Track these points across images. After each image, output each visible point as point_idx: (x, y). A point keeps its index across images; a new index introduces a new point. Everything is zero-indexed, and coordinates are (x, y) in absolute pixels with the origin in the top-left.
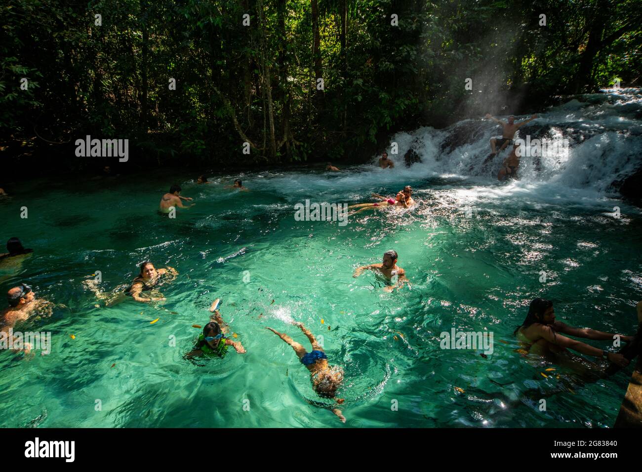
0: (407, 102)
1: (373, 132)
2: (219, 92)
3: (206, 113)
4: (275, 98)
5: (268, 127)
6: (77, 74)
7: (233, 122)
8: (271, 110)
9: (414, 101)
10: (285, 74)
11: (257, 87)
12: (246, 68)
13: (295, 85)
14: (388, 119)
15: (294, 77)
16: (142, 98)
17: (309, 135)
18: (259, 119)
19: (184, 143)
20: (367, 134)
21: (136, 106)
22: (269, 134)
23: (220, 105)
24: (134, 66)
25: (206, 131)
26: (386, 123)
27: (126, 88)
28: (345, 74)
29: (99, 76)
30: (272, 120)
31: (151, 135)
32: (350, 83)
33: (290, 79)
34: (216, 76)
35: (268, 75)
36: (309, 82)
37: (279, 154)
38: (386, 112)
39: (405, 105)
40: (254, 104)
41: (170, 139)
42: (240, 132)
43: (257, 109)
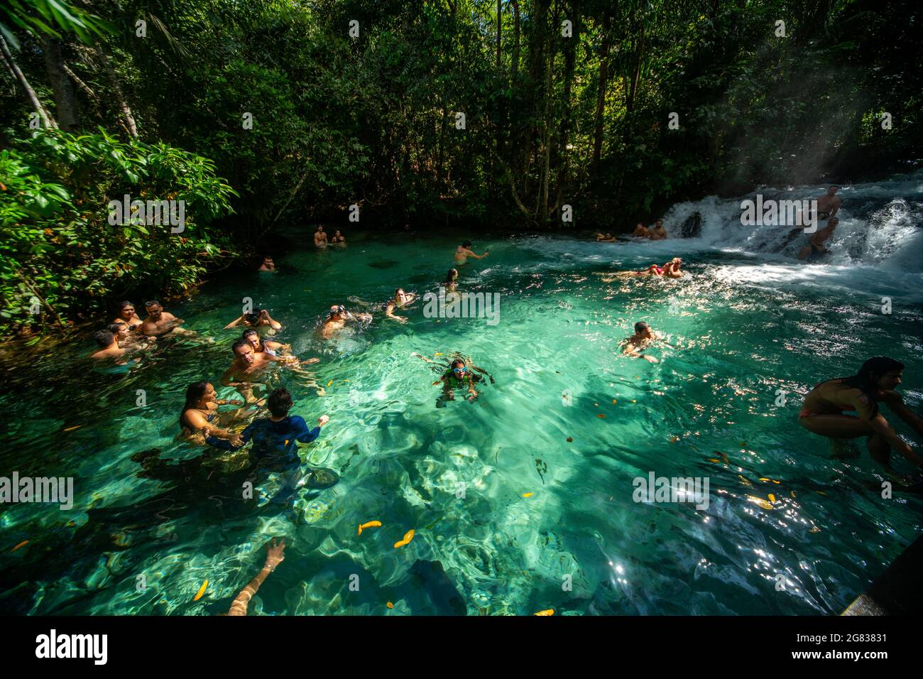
0: (694, 169)
1: (648, 201)
2: (502, 161)
3: (488, 180)
4: (552, 166)
5: (543, 194)
6: (393, 149)
7: (511, 188)
8: (547, 178)
9: (703, 167)
10: (564, 143)
11: (536, 156)
12: (528, 137)
13: (573, 153)
14: (668, 187)
15: (573, 145)
16: (439, 168)
17: (580, 202)
18: (535, 186)
19: (469, 206)
20: (642, 203)
21: (433, 174)
22: (542, 200)
23: (500, 172)
24: (435, 141)
25: (488, 196)
26: (667, 191)
27: (427, 159)
28: (626, 140)
29: (408, 149)
30: (547, 187)
31: (444, 199)
32: (632, 149)
33: (569, 147)
34: (500, 148)
35: (549, 144)
36: (587, 150)
37: (549, 220)
38: (667, 180)
39: (692, 172)
40: (531, 172)
41: (458, 203)
42: (517, 198)
43: (534, 176)
